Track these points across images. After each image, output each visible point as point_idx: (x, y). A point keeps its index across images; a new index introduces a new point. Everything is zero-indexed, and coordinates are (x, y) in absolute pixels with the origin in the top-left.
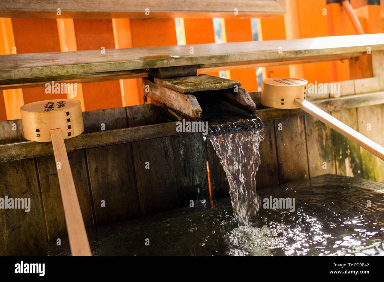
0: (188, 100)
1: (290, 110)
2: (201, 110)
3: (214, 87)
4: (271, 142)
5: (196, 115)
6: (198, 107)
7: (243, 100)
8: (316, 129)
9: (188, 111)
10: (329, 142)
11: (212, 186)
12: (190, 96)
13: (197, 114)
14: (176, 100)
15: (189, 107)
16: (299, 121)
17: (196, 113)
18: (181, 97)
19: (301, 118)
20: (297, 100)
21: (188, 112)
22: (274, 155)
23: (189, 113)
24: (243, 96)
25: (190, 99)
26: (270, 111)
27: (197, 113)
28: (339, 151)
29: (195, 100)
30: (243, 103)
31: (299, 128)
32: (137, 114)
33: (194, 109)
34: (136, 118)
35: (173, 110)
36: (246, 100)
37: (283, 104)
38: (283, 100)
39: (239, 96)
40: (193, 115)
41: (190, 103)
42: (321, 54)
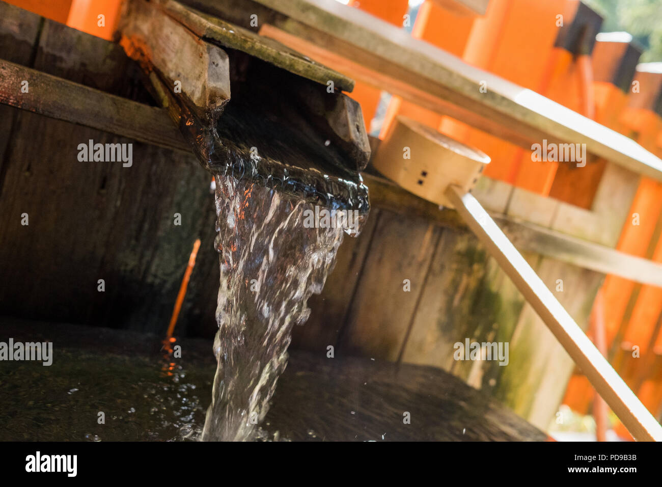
0: (206, 56)
1: (427, 203)
2: (228, 96)
3: (288, 62)
4: (355, 255)
5: (208, 102)
6: (224, 86)
7: (346, 125)
8: (454, 266)
9: (194, 86)
10: (467, 303)
11: (186, 300)
12: (215, 49)
13: (213, 101)
14: (176, 53)
15: (200, 76)
16: (428, 236)
17: (210, 96)
18: (192, 45)
19: (434, 231)
20: (456, 189)
21: (193, 88)
22: (350, 287)
23: (193, 93)
24: (349, 115)
25: (210, 56)
26: (386, 186)
27: (213, 96)
28: (475, 328)
29: (224, 65)
30: (340, 132)
31: (423, 251)
32: (69, 52)
33: (212, 84)
34: (61, 59)
35: (160, 75)
36: (352, 128)
37: (421, 182)
38: (424, 174)
39: (340, 112)
40: (200, 99)
41: (207, 67)
42: (528, 120)
